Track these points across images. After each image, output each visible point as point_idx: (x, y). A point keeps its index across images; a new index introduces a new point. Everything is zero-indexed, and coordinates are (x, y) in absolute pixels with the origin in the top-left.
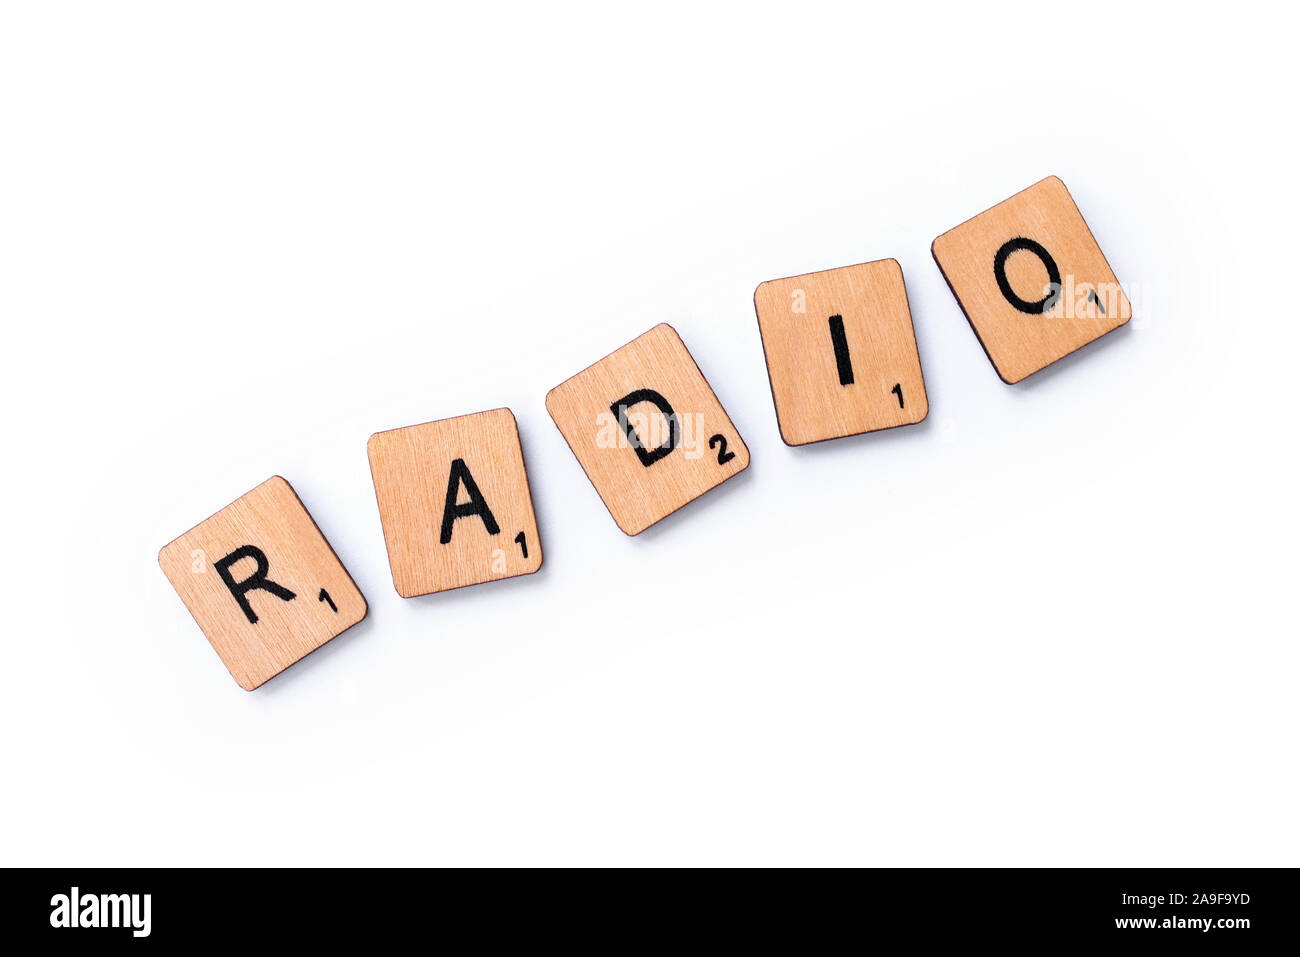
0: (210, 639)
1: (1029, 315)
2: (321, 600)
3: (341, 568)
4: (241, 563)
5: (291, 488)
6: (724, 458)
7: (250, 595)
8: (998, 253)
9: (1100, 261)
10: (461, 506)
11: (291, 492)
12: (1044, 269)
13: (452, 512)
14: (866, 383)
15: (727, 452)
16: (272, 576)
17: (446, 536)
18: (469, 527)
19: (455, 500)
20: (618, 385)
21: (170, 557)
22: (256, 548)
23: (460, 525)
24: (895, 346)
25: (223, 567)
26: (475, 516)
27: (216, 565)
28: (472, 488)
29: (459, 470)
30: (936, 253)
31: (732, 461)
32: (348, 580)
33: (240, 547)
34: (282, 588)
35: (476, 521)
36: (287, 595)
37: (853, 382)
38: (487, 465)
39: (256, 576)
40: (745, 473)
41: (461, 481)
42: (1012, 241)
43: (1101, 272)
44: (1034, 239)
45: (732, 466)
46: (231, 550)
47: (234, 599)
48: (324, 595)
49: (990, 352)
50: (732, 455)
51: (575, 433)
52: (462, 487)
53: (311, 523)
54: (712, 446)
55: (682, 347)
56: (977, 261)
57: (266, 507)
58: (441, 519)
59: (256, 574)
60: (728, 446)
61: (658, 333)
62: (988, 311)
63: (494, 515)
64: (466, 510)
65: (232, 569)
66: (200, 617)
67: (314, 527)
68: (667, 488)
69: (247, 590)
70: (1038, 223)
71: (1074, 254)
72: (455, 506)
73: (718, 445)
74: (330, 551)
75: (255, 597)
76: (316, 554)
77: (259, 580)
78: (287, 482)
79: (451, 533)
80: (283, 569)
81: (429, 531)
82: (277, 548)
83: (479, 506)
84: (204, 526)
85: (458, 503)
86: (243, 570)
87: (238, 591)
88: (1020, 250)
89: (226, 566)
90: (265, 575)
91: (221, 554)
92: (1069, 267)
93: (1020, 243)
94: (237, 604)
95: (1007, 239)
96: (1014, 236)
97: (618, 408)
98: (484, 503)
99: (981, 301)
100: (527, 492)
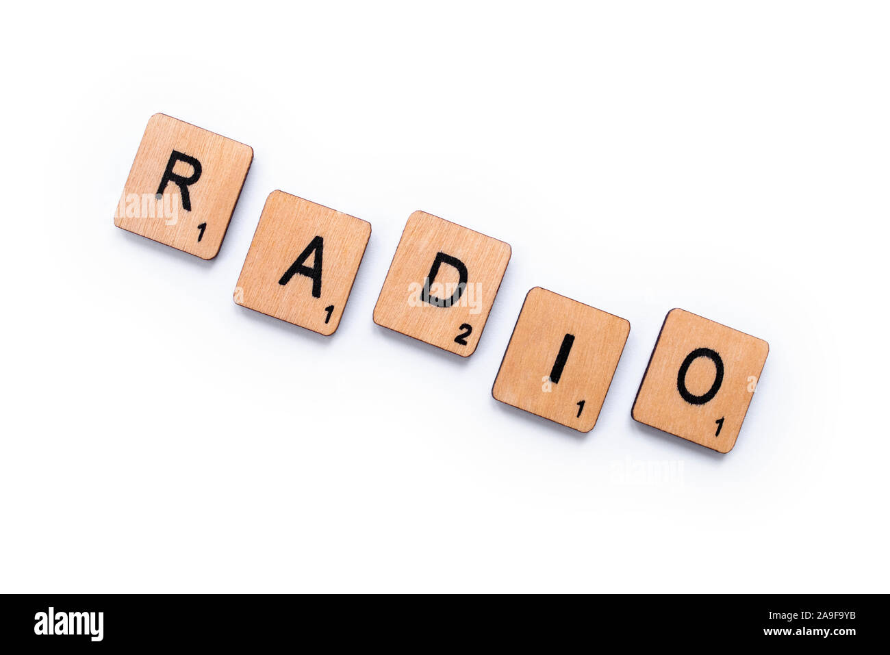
0: (128, 180)
1: (680, 395)
2: (199, 227)
3: (226, 225)
4: (186, 165)
5: (251, 162)
6: (460, 340)
7: (171, 184)
8: (700, 349)
9: (743, 409)
11: (248, 163)
12: (712, 382)
13: (297, 268)
15: (465, 339)
16: (192, 188)
17: (284, 281)
18: (302, 283)
20: (453, 247)
21: (160, 121)
22: (201, 167)
23: (297, 278)
25: (176, 156)
26: (310, 278)
27: (174, 152)
30: (670, 315)
31: (462, 346)
32: (222, 234)
33: (195, 157)
34: (189, 200)
35: (309, 282)
36: (187, 205)
39: (184, 179)
40: (463, 360)
42: (712, 351)
43: (738, 415)
44: (724, 362)
45: (459, 349)
46: (189, 153)
47: (162, 176)
48: (203, 227)
49: (641, 392)
50: (465, 343)
51: (408, 244)
53: (239, 188)
54: (461, 328)
55: (505, 266)
56: (685, 341)
57: (229, 155)
59: (186, 178)
60: (468, 337)
61: (502, 246)
62: (663, 371)
63: (322, 285)
64: (306, 272)
65: (178, 162)
66: (137, 164)
67: (238, 191)
68: (417, 321)
69: (173, 180)
70: (735, 357)
71: (735, 391)
72: (301, 266)
73: (465, 330)
75: (172, 188)
76: (223, 205)
77: (184, 183)
78: (253, 157)
79: (289, 280)
80: (201, 192)
81: (276, 270)
82: (210, 180)
83: (316, 274)
84: (191, 127)
86: (183, 169)
87: (169, 176)
88: (711, 360)
89: (178, 158)
90: (189, 185)
91: (182, 149)
92: (725, 395)
93: (715, 356)
94: (160, 181)
95: (711, 348)
96: (717, 350)
97: (441, 258)
98: (321, 274)
99: (665, 363)
100: (352, 282)
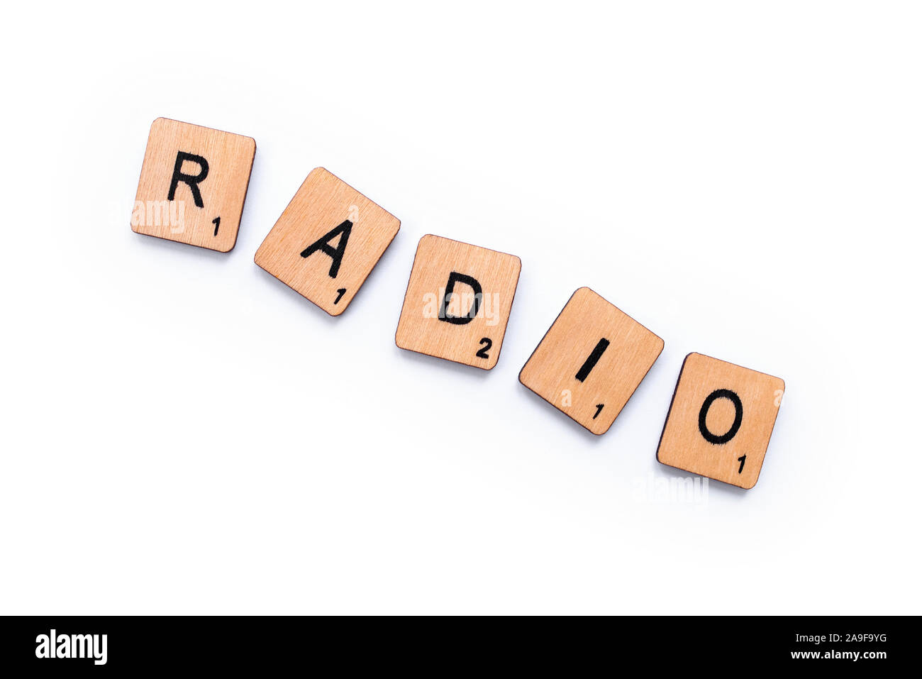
0: (139, 186)
1: (702, 436)
2: (214, 222)
3: (239, 216)
4: (193, 164)
5: (255, 152)
6: (482, 354)
7: (181, 184)
8: (718, 391)
9: (764, 445)
10: (328, 246)
11: (252, 154)
12: (732, 422)
13: (322, 245)
14: (588, 388)
15: (486, 353)
16: (201, 186)
17: (306, 253)
18: (323, 261)
19: (329, 240)
20: (466, 266)
21: (161, 125)
22: (207, 164)
23: (319, 255)
24: (621, 385)
25: (182, 157)
26: (331, 258)
27: (179, 153)
28: (343, 243)
29: (346, 227)
30: (687, 360)
31: (484, 360)
32: (237, 226)
33: (200, 155)
34: (200, 197)
35: (328, 261)
36: (199, 202)
37: (582, 381)
38: (362, 239)
39: (193, 178)
40: (484, 372)
41: (341, 234)
42: (730, 392)
43: (759, 452)
44: (742, 401)
45: (482, 362)
46: (194, 153)
47: (171, 178)
48: (217, 221)
49: (664, 435)
50: (487, 357)
51: (421, 268)
52: (337, 239)
53: (248, 179)
54: (482, 342)
55: (516, 278)
56: (704, 384)
57: (233, 149)
58: (313, 242)
59: (195, 177)
60: (489, 350)
61: (512, 260)
62: (684, 414)
63: (341, 267)
64: (329, 251)
65: (185, 162)
66: (145, 170)
67: (246, 182)
68: (438, 340)
69: (182, 180)
70: (753, 396)
71: (754, 429)
72: (326, 244)
73: (485, 344)
74: (242, 203)
75: (183, 188)
76: (234, 198)
77: (193, 182)
78: (256, 148)
79: (310, 254)
80: (210, 188)
81: (300, 242)
82: (218, 175)
83: (337, 255)
84: (193, 127)
85: (329, 243)
86: (191, 168)
87: (178, 176)
88: (730, 400)
89: (184, 158)
90: (198, 182)
91: (187, 149)
92: (745, 433)
93: (733, 397)
94: (170, 182)
95: (729, 388)
96: (734, 391)
97: (455, 277)
98: (342, 256)
99: (685, 406)
100: (368, 272)
